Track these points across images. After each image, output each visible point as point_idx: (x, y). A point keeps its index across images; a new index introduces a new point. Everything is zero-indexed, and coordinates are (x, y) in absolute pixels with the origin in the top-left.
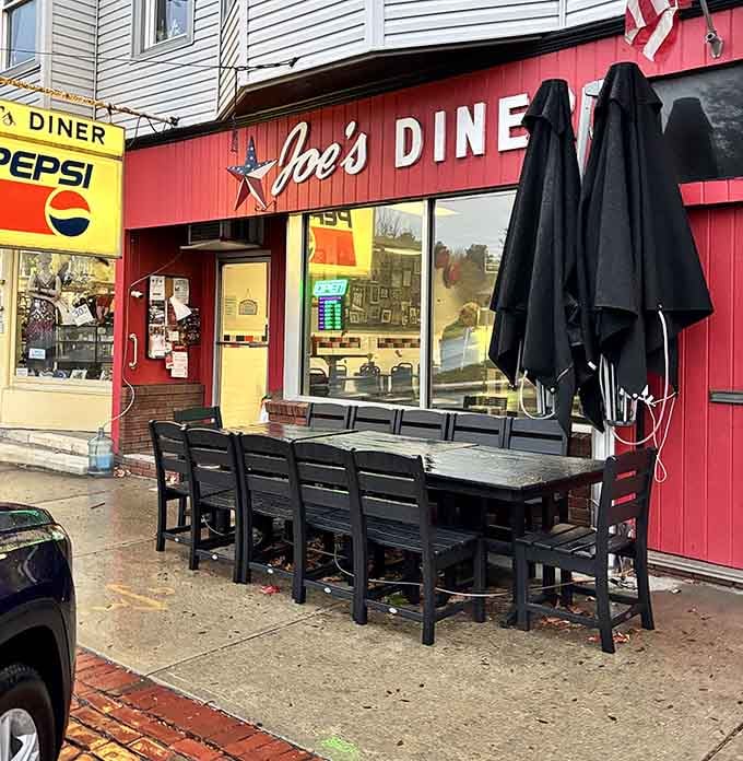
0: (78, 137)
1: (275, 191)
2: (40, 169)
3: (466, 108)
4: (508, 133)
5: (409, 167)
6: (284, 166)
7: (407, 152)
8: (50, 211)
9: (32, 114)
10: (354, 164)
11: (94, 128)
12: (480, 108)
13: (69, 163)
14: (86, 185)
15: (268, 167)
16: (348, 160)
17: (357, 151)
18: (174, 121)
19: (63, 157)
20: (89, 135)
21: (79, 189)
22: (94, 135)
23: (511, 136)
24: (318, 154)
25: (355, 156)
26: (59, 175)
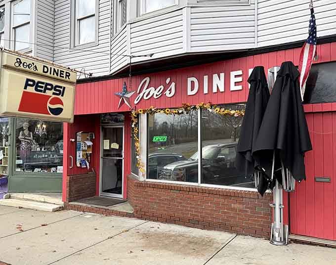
0: (61, 76)
1: (136, 102)
2: (46, 89)
3: (216, 75)
4: (234, 84)
5: (193, 95)
6: (139, 93)
7: (192, 90)
8: (49, 105)
9: (44, 66)
10: (170, 94)
11: (66, 73)
12: (222, 75)
13: (57, 86)
14: (62, 96)
15: (132, 93)
16: (167, 92)
17: (171, 89)
18: (91, 75)
19: (54, 83)
20: (64, 75)
21: (60, 97)
22: (66, 75)
23: (235, 85)
24: (154, 89)
25: (170, 90)
26: (53, 91)
